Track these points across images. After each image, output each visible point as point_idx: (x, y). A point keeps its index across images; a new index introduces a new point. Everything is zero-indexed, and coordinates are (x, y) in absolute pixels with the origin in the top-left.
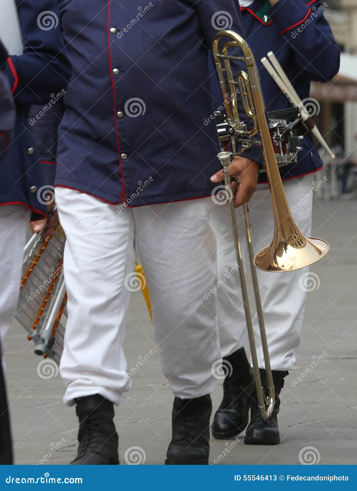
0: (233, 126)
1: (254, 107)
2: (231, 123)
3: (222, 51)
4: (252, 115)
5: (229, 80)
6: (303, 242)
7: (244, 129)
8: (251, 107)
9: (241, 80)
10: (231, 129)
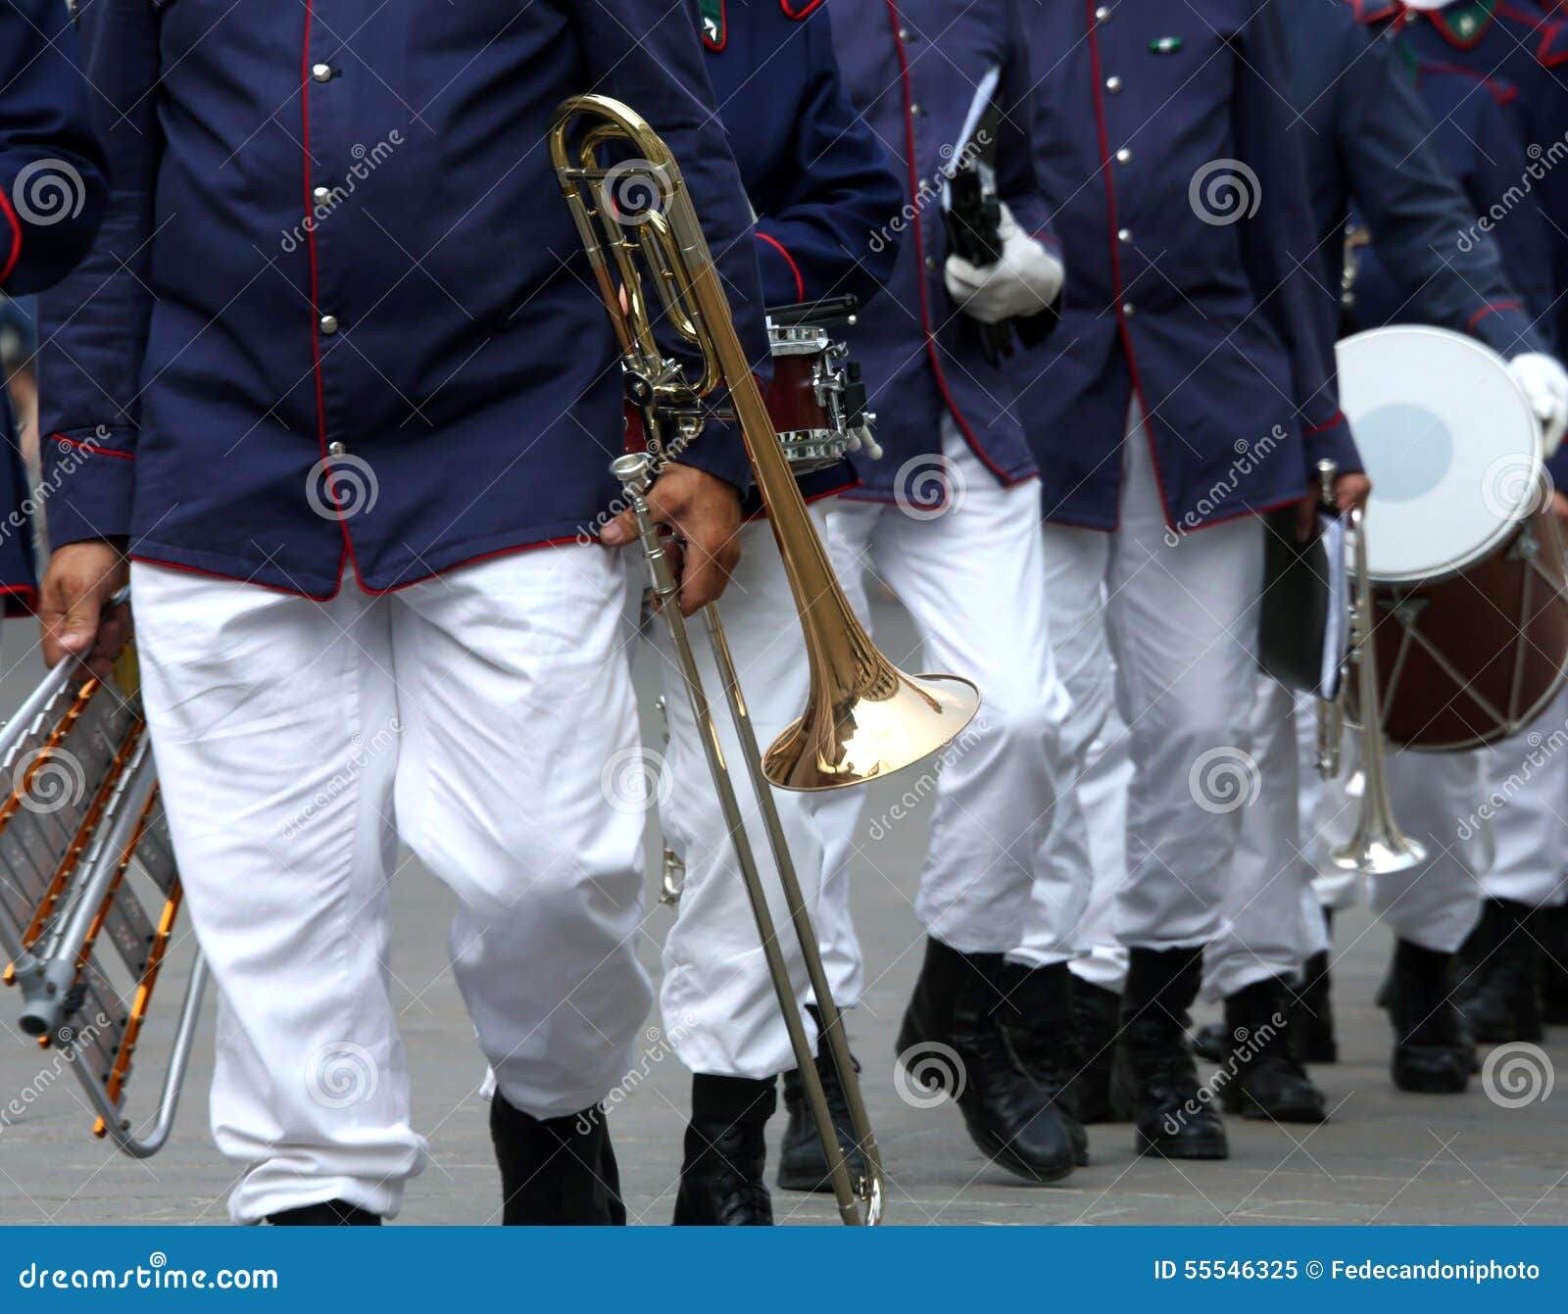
0: (644, 377)
1: (699, 308)
2: (636, 367)
3: (580, 158)
4: (694, 333)
5: (612, 239)
6: (891, 683)
7: (676, 379)
8: (689, 312)
9: (647, 235)
10: (639, 386)
